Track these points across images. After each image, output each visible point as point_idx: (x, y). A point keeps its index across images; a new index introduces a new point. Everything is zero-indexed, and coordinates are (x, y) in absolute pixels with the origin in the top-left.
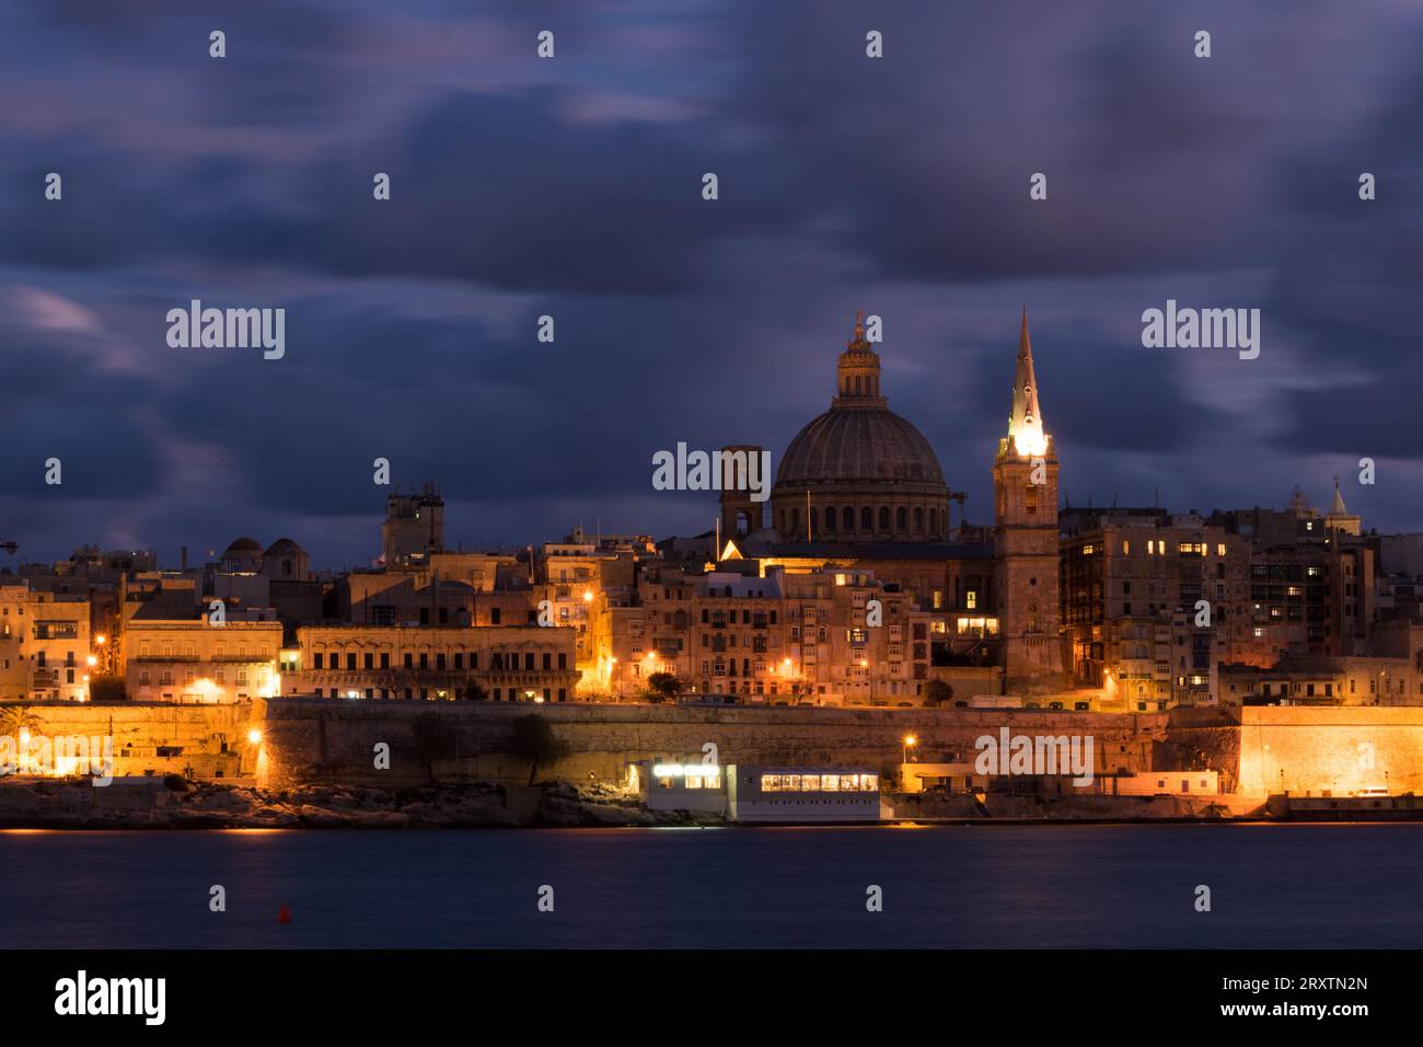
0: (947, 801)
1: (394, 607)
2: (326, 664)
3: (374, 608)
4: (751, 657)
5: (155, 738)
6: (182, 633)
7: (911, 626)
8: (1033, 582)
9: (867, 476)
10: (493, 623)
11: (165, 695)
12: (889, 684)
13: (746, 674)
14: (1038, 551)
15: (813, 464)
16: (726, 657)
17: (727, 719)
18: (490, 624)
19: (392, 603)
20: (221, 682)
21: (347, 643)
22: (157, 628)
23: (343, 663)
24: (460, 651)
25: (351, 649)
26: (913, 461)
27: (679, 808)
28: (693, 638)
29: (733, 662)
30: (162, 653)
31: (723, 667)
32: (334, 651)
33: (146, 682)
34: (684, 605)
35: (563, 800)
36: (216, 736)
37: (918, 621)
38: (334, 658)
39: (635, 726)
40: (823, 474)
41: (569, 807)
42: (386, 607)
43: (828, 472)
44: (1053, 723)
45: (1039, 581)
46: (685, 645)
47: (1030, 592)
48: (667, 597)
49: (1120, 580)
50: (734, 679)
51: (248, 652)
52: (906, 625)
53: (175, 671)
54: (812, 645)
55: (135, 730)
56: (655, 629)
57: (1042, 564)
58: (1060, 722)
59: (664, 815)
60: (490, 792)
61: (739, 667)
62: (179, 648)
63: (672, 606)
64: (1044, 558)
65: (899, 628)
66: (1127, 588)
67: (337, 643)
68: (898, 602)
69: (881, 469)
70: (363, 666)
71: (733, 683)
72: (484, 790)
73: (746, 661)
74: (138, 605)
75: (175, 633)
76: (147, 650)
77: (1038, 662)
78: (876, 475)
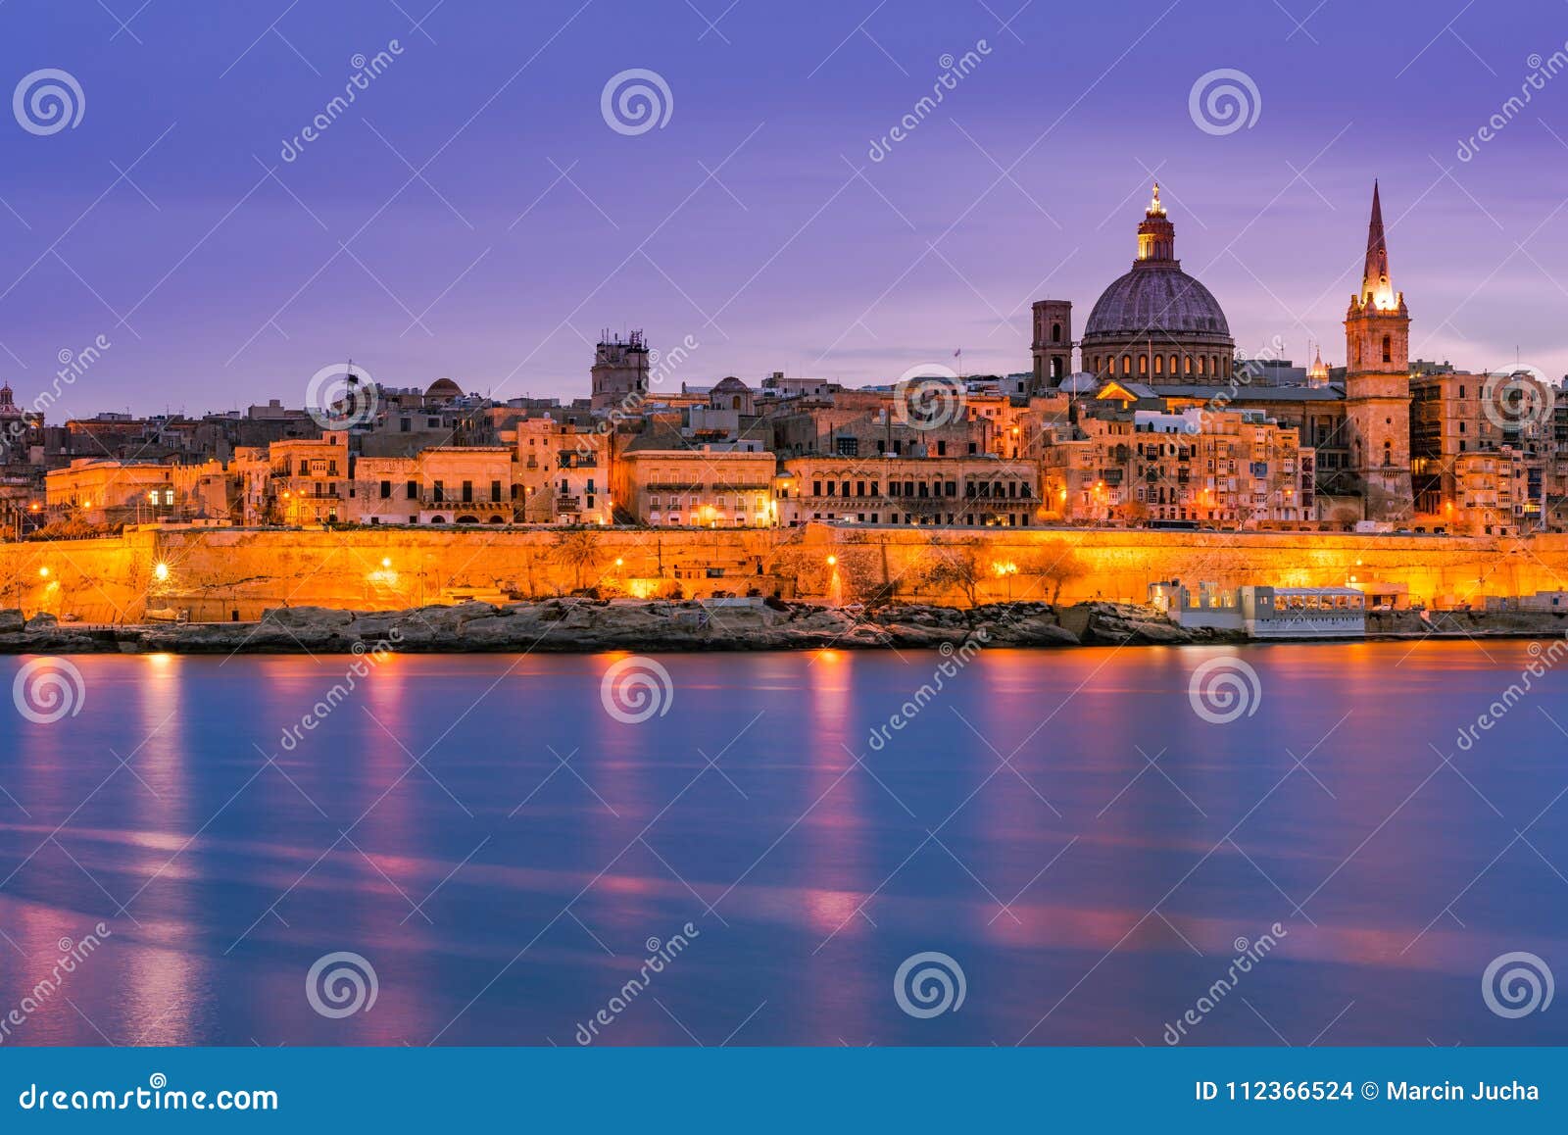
0: (1400, 617)
1: (855, 440)
2: (824, 490)
3: (839, 440)
4: (1177, 488)
5: (699, 559)
6: (688, 463)
7: (1300, 459)
8: (1389, 421)
9: (1174, 328)
10: (939, 454)
11: (672, 519)
12: (1283, 511)
13: (1172, 503)
14: (1392, 395)
15: (1126, 317)
16: (1157, 487)
17: (1201, 543)
18: (937, 455)
19: (853, 435)
20: (722, 508)
21: (842, 472)
22: (666, 458)
23: (838, 490)
24: (938, 480)
25: (847, 478)
26: (1210, 316)
27: (1205, 625)
28: (1131, 470)
29: (1162, 489)
30: (671, 481)
31: (1155, 495)
32: (831, 479)
33: (655, 508)
34: (1124, 439)
35: (1111, 619)
36: (753, 558)
37: (1305, 456)
38: (831, 485)
39: (1130, 549)
40: (1136, 326)
41: (1116, 625)
42: (849, 439)
43: (1140, 324)
44: (1444, 546)
45: (1393, 421)
46: (1125, 476)
47: (1386, 430)
48: (1110, 432)
49: (1457, 421)
50: (1163, 506)
51: (745, 481)
52: (1296, 458)
53: (682, 498)
54: (1224, 476)
55: (680, 553)
56: (1101, 461)
57: (1396, 406)
58: (1449, 545)
59: (1196, 632)
60: (1045, 611)
61: (1167, 494)
62: (685, 476)
63: (1113, 441)
64: (1398, 400)
65: (1291, 461)
66: (1462, 428)
67: (833, 472)
68: (1290, 438)
69: (1186, 322)
70: (856, 494)
71: (1162, 509)
72: (1039, 609)
73: (1172, 490)
74: (633, 437)
75: (680, 463)
76: (657, 478)
77: (1393, 491)
78: (1181, 327)
